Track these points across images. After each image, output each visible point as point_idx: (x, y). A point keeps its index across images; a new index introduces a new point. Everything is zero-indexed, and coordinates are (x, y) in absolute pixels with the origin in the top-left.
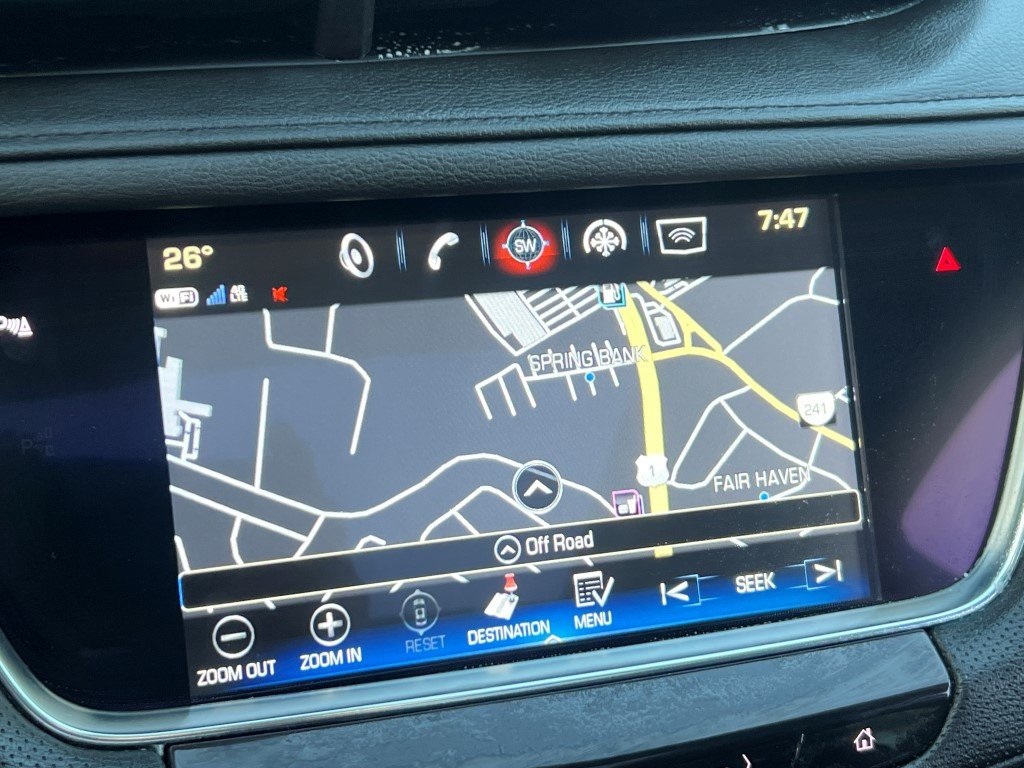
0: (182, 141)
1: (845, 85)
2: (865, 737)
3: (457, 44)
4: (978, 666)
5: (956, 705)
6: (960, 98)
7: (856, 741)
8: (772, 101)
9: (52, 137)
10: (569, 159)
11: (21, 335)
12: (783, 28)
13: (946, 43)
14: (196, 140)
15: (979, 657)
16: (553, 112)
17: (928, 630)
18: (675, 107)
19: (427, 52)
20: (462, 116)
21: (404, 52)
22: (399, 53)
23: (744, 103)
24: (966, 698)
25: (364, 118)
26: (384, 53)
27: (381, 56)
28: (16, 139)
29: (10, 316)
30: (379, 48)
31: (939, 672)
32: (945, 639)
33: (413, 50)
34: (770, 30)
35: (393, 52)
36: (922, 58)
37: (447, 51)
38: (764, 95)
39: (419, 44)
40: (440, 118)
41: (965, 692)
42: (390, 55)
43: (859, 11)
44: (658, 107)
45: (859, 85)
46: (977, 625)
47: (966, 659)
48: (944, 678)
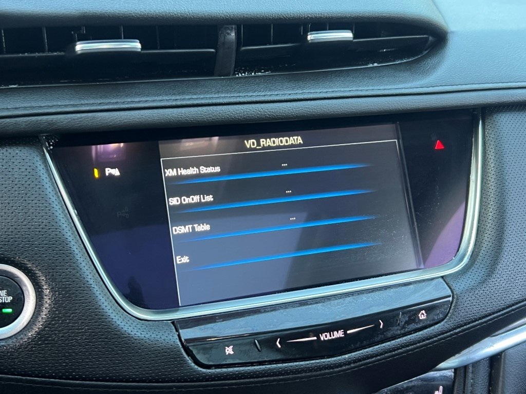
0: (174, 103)
1: (400, 82)
2: (423, 314)
3: (263, 71)
4: (461, 288)
5: (454, 302)
6: (441, 86)
7: (420, 315)
8: (376, 88)
9: (129, 103)
10: (307, 108)
11: (116, 175)
12: (376, 65)
13: (434, 68)
14: (179, 103)
15: (461, 285)
16: (300, 92)
17: (442, 277)
18: (342, 90)
19: (253, 74)
20: (269, 94)
21: (245, 74)
22: (243, 74)
23: (366, 88)
24: (458, 299)
25: (235, 95)
26: (238, 74)
27: (237, 75)
28: (117, 103)
29: (112, 168)
30: (236, 73)
31: (447, 291)
32: (448, 280)
33: (248, 73)
34: (371, 65)
35: (241, 74)
36: (426, 73)
37: (260, 73)
38: (372, 86)
39: (250, 71)
40: (261, 94)
41: (457, 297)
42: (240, 75)
43: (401, 59)
44: (336, 90)
45: (405, 82)
46: (460, 274)
47: (456, 286)
48: (449, 292)
